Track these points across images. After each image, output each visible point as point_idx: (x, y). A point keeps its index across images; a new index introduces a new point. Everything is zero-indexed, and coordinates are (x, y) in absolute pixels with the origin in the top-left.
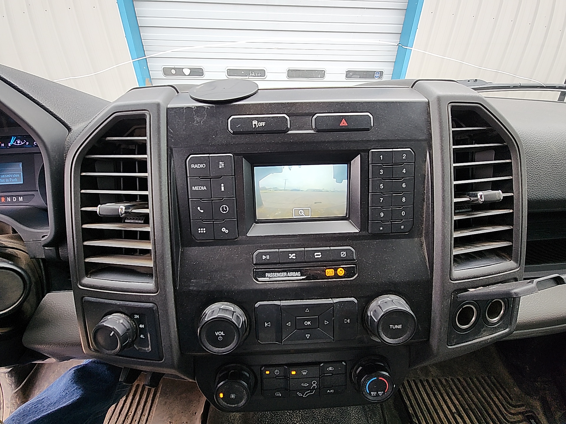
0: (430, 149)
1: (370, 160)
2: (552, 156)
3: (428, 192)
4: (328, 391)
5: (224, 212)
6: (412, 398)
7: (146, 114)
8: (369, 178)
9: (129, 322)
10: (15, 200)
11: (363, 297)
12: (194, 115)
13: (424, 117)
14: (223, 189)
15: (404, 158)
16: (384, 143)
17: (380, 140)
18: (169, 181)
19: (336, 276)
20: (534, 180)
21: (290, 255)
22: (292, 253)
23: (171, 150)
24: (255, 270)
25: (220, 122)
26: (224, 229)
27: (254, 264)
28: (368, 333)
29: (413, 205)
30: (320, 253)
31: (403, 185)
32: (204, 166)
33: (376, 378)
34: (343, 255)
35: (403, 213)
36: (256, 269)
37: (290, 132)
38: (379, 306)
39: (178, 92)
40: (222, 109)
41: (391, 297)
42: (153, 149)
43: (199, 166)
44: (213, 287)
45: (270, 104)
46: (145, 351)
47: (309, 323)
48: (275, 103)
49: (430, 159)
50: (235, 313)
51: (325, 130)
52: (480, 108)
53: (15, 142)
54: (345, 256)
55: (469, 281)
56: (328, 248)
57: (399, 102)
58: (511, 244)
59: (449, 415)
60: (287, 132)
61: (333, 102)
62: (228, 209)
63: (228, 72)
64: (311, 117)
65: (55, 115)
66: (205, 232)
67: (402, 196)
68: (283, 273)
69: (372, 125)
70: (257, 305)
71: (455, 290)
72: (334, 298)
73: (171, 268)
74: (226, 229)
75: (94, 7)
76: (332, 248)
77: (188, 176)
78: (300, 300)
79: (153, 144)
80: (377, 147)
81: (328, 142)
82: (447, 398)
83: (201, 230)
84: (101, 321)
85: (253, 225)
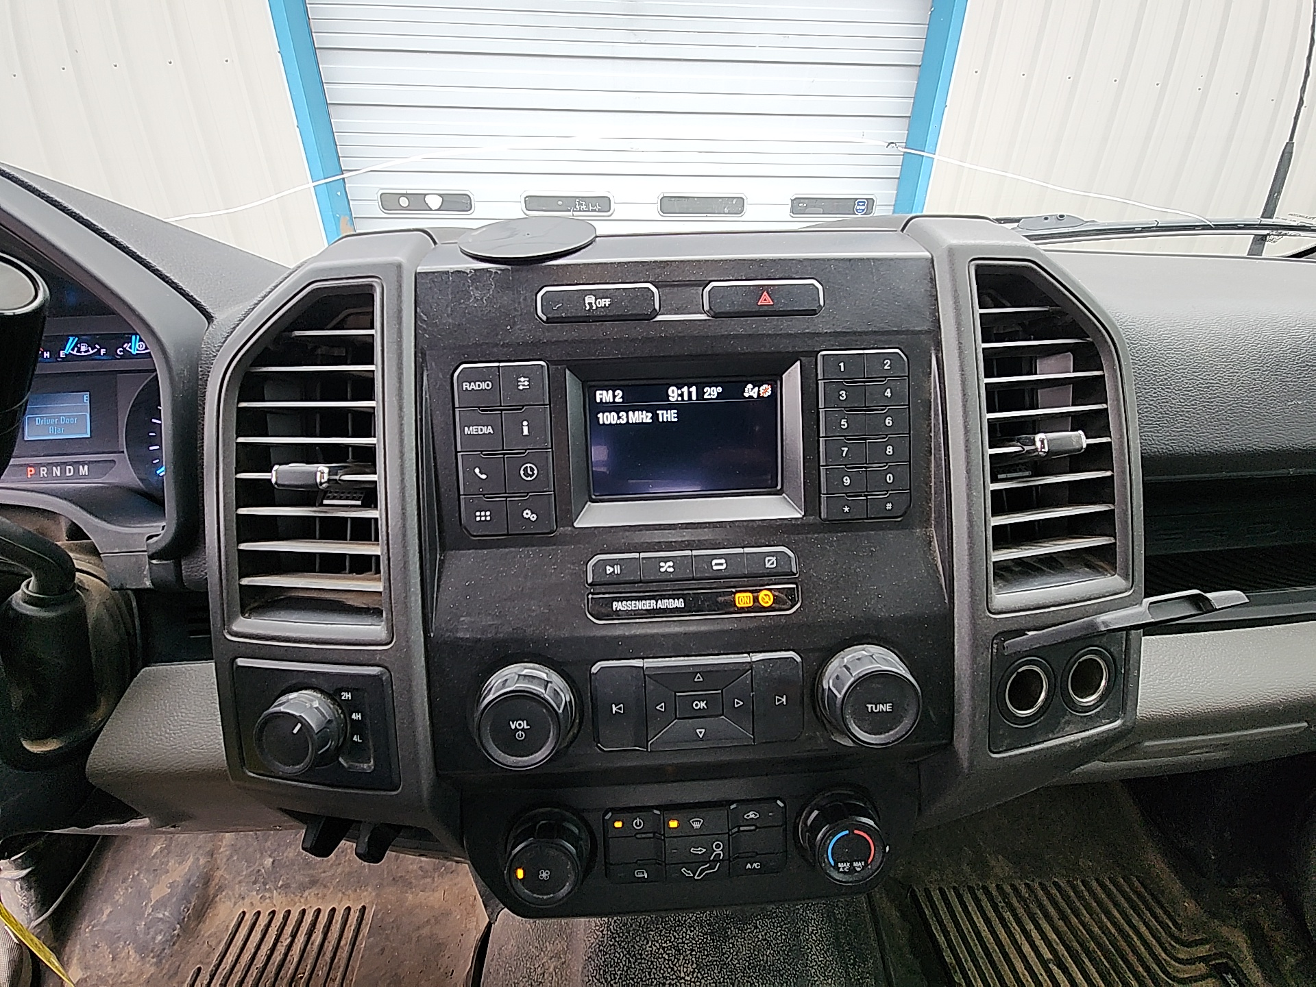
0: (938, 350)
1: (819, 372)
2: (1199, 363)
3: (936, 434)
4: (749, 866)
5: (527, 477)
6: (950, 927)
7: (374, 284)
8: (818, 409)
9: (330, 707)
10: (70, 472)
11: (812, 650)
12: (469, 287)
13: (925, 286)
14: (526, 432)
15: (886, 367)
16: (845, 339)
17: (837, 332)
18: (419, 417)
19: (757, 607)
20: (1161, 413)
21: (662, 564)
22: (666, 560)
23: (424, 354)
24: (590, 596)
25: (521, 300)
26: (529, 512)
27: (589, 585)
28: (826, 729)
29: (910, 462)
30: (723, 561)
31: (887, 421)
32: (488, 385)
33: (847, 832)
34: (770, 563)
35: (890, 478)
36: (593, 594)
37: (659, 318)
38: (845, 666)
39: (435, 243)
40: (526, 273)
41: (871, 649)
42: (387, 353)
43: (479, 386)
44: (505, 631)
45: (619, 263)
46: (363, 769)
47: (703, 704)
48: (629, 262)
49: (938, 369)
50: (550, 685)
51: (729, 313)
52: (1033, 269)
53: (76, 349)
54: (775, 565)
55: (1027, 615)
56: (740, 550)
57: (874, 260)
58: (1114, 541)
59: (1037, 966)
60: (655, 317)
61: (744, 260)
62: (536, 472)
63: (527, 202)
64: (701, 288)
65: (182, 289)
66: (488, 518)
67: (886, 444)
68: (648, 602)
69: (822, 303)
70: (594, 669)
71: (1000, 633)
72: (753, 652)
73: (419, 591)
74: (532, 513)
75: (227, 61)
76: (747, 550)
77: (457, 405)
78: (684, 656)
79: (388, 342)
80: (833, 345)
81: (736, 337)
82: (1030, 926)
83: (481, 516)
84: (275, 704)
85: (587, 506)
